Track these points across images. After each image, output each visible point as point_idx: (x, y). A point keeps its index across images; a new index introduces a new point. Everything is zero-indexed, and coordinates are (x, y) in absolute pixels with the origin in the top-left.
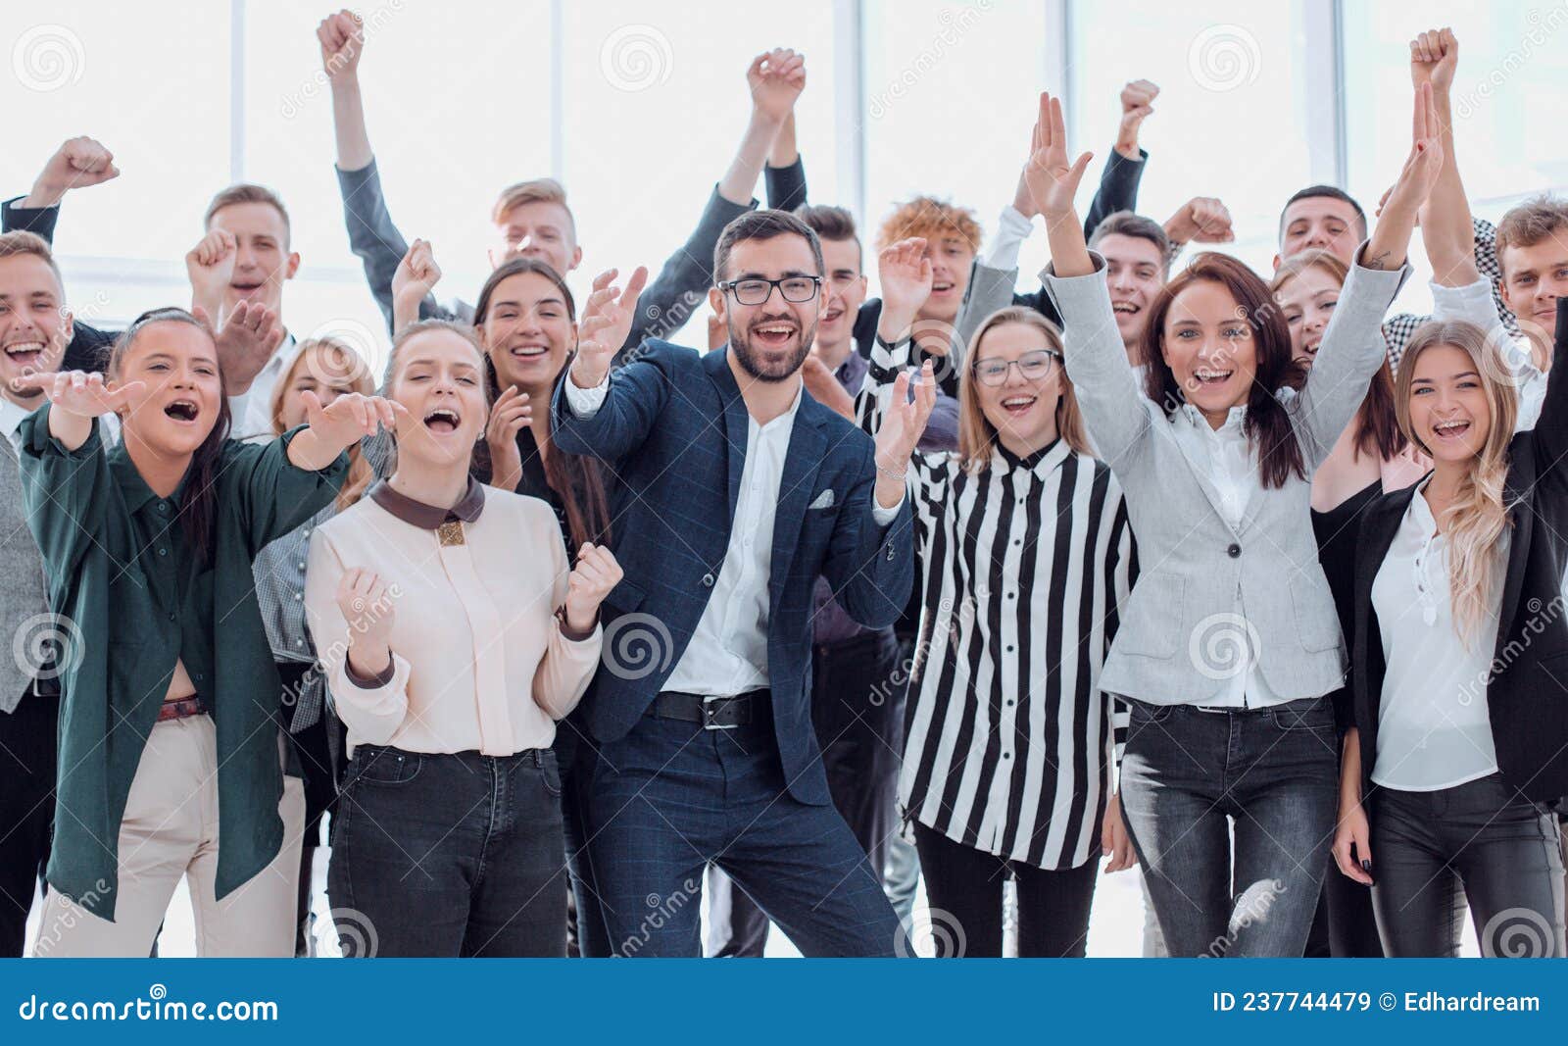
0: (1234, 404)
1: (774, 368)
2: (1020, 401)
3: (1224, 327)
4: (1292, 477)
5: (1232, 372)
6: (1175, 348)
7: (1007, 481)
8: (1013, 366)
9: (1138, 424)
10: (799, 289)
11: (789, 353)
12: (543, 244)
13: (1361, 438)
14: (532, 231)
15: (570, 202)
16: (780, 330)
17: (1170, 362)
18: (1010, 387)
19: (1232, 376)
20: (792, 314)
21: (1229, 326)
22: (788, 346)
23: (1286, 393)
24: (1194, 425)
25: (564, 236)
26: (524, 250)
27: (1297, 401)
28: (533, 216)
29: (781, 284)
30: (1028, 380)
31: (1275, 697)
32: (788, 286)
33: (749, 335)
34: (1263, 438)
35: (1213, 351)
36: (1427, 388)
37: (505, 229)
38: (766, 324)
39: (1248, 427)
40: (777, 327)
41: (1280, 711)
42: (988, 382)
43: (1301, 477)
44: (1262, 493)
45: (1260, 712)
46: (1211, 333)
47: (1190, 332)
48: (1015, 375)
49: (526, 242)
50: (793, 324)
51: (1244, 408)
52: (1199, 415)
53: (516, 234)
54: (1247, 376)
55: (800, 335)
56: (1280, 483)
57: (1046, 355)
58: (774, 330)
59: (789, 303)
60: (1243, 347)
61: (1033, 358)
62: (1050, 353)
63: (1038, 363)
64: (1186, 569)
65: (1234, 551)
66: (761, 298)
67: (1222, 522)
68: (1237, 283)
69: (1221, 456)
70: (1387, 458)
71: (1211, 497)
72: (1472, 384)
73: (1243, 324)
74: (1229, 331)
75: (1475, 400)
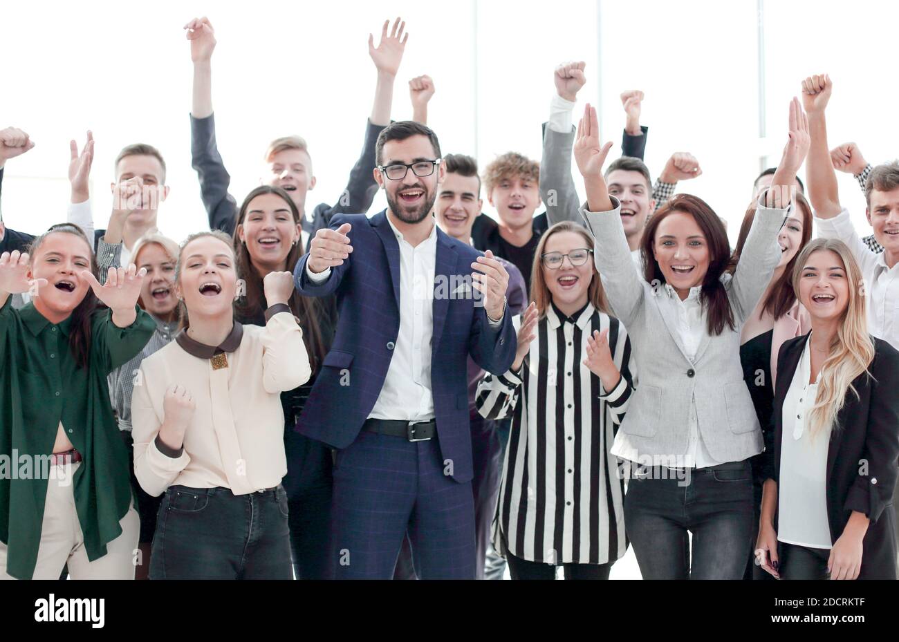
0: (695, 285)
1: (411, 216)
2: (569, 278)
3: (689, 240)
4: (726, 328)
5: (694, 267)
6: (660, 250)
7: (560, 331)
8: (566, 258)
9: (638, 297)
10: (423, 168)
11: (420, 206)
12: (294, 175)
13: (768, 303)
14: (288, 167)
15: (309, 149)
16: (414, 193)
17: (658, 258)
18: (564, 270)
19: (693, 270)
20: (420, 183)
21: (695, 239)
22: (419, 202)
23: (726, 277)
24: (671, 297)
25: (307, 170)
26: (284, 178)
27: (731, 282)
28: (289, 158)
29: (413, 166)
30: (574, 266)
31: (713, 461)
32: (418, 167)
33: (396, 197)
34: (709, 306)
35: (681, 252)
36: (812, 273)
37: (271, 165)
38: (405, 191)
39: (702, 298)
40: (412, 191)
41: (717, 469)
42: (551, 267)
43: (732, 329)
44: (708, 339)
45: (704, 470)
46: (682, 244)
47: (670, 242)
48: (567, 263)
49: (285, 173)
50: (422, 189)
51: (700, 287)
52: (674, 291)
53: (278, 169)
54: (702, 270)
55: (426, 195)
56: (719, 332)
57: (585, 252)
58: (410, 194)
59: (419, 177)
60: (702, 253)
61: (577, 253)
62: (588, 251)
63: (581, 256)
64: (662, 384)
65: (691, 373)
66: (402, 175)
67: (683, 356)
68: (698, 213)
69: (685, 316)
71: (677, 341)
72: (839, 276)
73: (702, 239)
74: (693, 243)
75: (840, 285)
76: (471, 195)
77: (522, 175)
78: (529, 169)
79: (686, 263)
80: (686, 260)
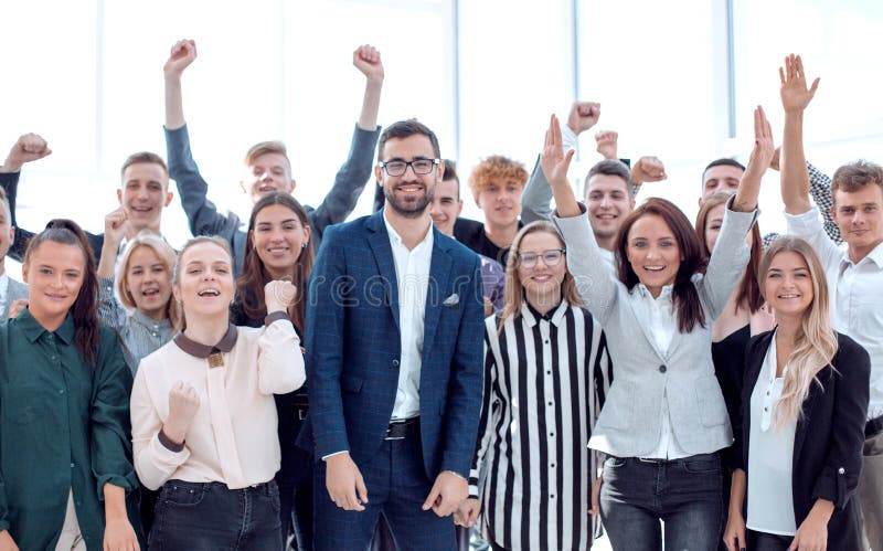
0: (666, 284)
2: (542, 278)
3: (660, 241)
4: (697, 326)
5: (665, 267)
6: (634, 253)
7: (536, 329)
8: (540, 257)
9: (611, 297)
10: (422, 166)
11: (419, 197)
12: (274, 177)
13: (740, 300)
14: (268, 169)
17: (631, 259)
18: (537, 270)
19: (665, 269)
20: (419, 181)
21: (666, 240)
23: (697, 277)
24: (644, 296)
25: (286, 172)
26: (264, 180)
27: (702, 282)
29: (413, 164)
30: (548, 266)
31: (684, 453)
32: (418, 164)
33: (394, 191)
34: (680, 305)
35: (653, 253)
36: (777, 275)
37: (252, 169)
39: (673, 297)
41: (688, 461)
43: (703, 327)
44: (680, 336)
45: (676, 462)
46: (654, 245)
47: (642, 243)
48: (541, 264)
49: (265, 176)
50: (420, 186)
51: (671, 286)
52: (646, 290)
53: (259, 172)
54: (674, 269)
55: (425, 191)
56: (690, 330)
57: (558, 252)
59: (418, 175)
60: (672, 253)
61: (552, 253)
62: (561, 251)
63: (554, 256)
64: (635, 379)
65: (663, 369)
66: (401, 172)
67: (655, 353)
68: (668, 215)
69: (657, 314)
70: (753, 312)
71: (649, 337)
72: (804, 275)
73: (673, 240)
74: (664, 244)
75: (805, 284)
76: (450, 199)
77: (508, 179)
78: (514, 172)
79: (658, 263)
80: (658, 260)
